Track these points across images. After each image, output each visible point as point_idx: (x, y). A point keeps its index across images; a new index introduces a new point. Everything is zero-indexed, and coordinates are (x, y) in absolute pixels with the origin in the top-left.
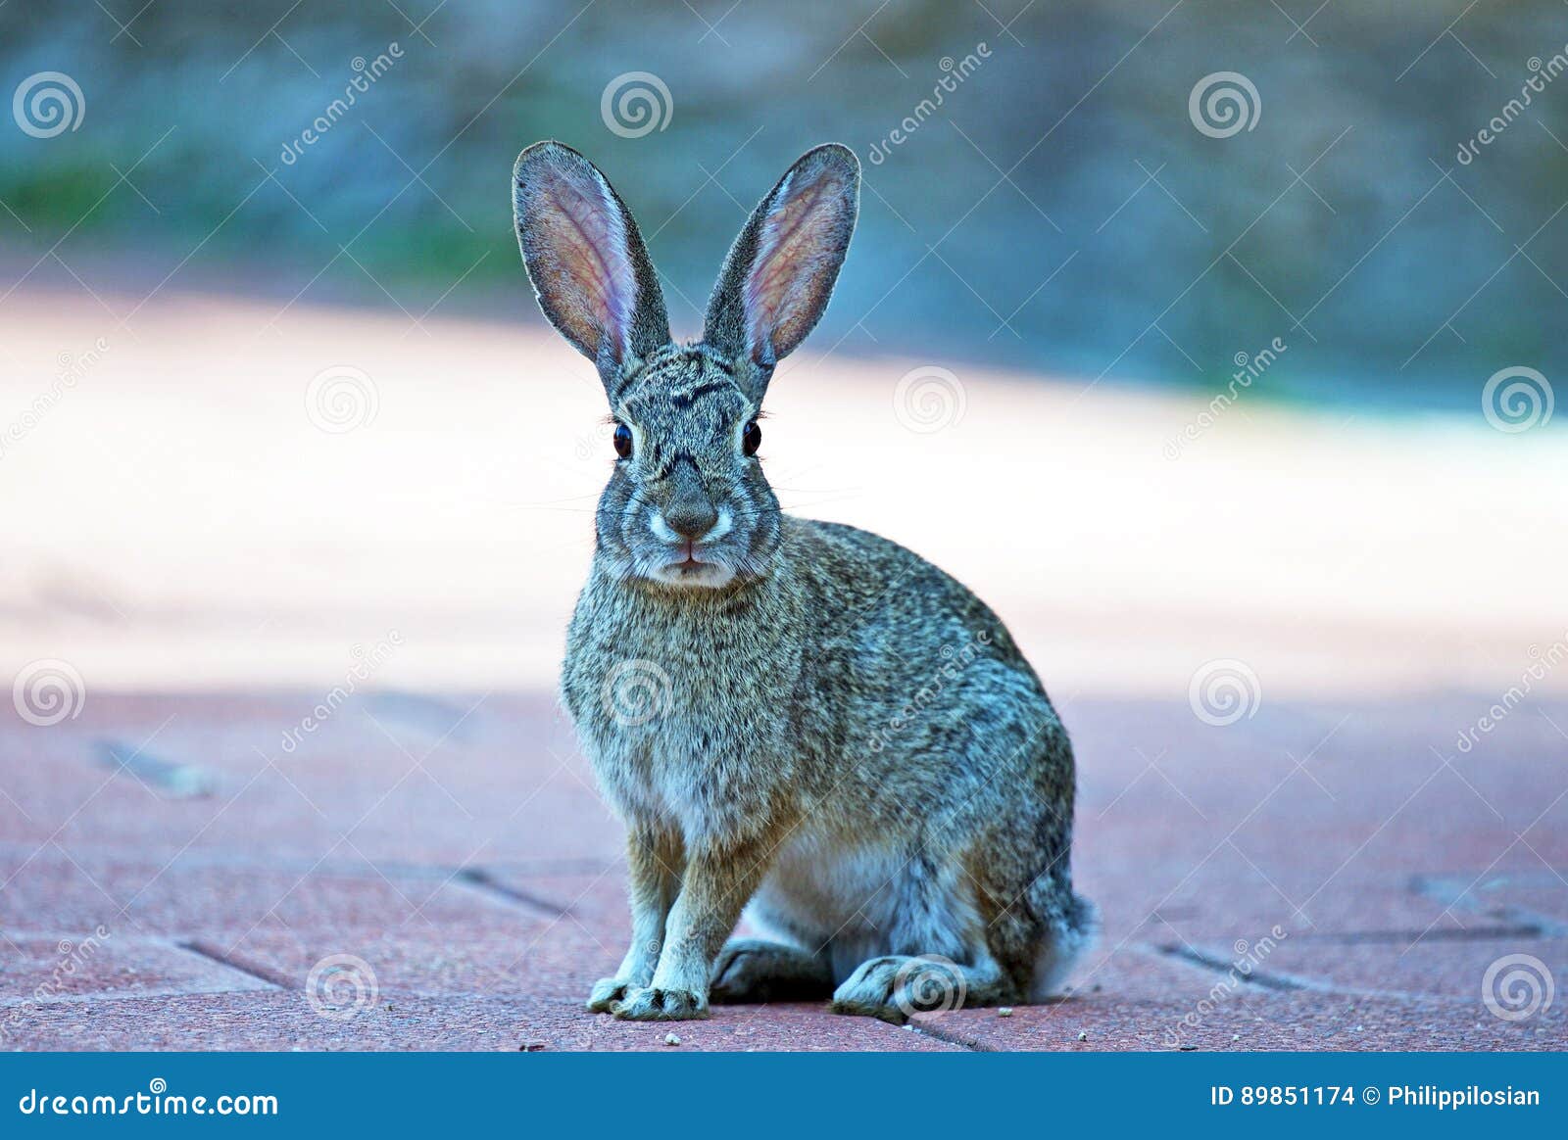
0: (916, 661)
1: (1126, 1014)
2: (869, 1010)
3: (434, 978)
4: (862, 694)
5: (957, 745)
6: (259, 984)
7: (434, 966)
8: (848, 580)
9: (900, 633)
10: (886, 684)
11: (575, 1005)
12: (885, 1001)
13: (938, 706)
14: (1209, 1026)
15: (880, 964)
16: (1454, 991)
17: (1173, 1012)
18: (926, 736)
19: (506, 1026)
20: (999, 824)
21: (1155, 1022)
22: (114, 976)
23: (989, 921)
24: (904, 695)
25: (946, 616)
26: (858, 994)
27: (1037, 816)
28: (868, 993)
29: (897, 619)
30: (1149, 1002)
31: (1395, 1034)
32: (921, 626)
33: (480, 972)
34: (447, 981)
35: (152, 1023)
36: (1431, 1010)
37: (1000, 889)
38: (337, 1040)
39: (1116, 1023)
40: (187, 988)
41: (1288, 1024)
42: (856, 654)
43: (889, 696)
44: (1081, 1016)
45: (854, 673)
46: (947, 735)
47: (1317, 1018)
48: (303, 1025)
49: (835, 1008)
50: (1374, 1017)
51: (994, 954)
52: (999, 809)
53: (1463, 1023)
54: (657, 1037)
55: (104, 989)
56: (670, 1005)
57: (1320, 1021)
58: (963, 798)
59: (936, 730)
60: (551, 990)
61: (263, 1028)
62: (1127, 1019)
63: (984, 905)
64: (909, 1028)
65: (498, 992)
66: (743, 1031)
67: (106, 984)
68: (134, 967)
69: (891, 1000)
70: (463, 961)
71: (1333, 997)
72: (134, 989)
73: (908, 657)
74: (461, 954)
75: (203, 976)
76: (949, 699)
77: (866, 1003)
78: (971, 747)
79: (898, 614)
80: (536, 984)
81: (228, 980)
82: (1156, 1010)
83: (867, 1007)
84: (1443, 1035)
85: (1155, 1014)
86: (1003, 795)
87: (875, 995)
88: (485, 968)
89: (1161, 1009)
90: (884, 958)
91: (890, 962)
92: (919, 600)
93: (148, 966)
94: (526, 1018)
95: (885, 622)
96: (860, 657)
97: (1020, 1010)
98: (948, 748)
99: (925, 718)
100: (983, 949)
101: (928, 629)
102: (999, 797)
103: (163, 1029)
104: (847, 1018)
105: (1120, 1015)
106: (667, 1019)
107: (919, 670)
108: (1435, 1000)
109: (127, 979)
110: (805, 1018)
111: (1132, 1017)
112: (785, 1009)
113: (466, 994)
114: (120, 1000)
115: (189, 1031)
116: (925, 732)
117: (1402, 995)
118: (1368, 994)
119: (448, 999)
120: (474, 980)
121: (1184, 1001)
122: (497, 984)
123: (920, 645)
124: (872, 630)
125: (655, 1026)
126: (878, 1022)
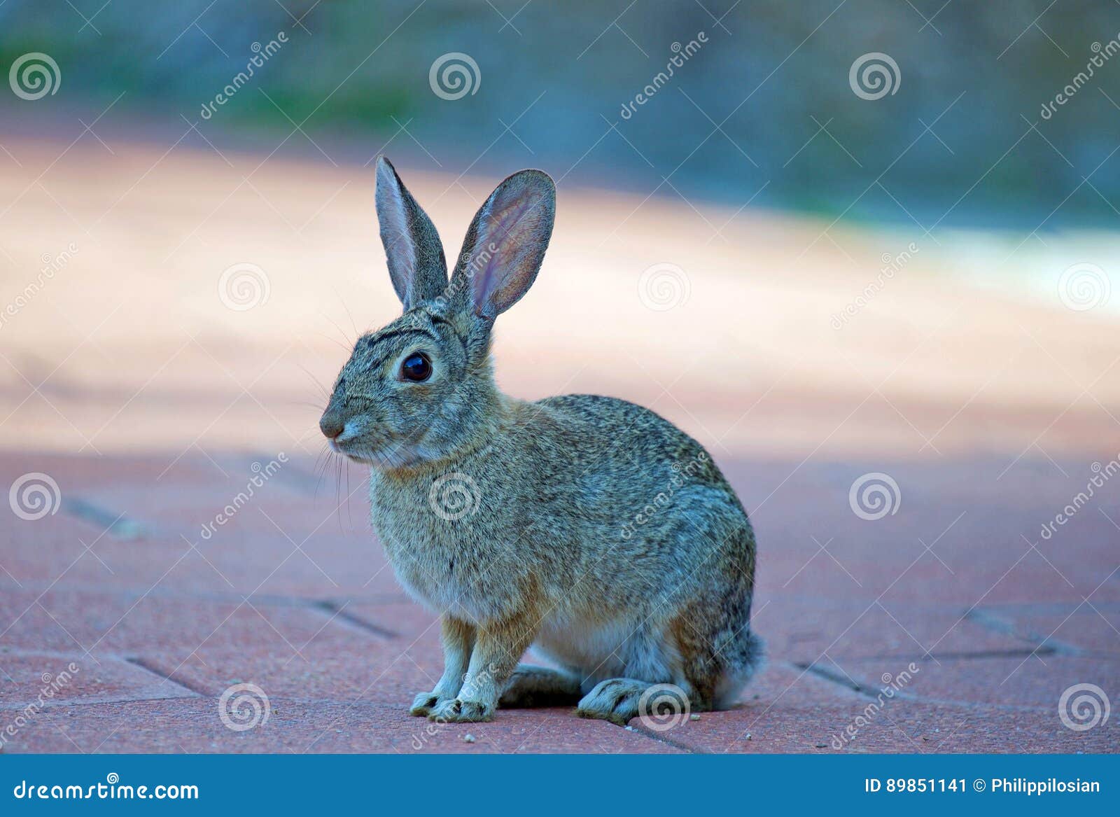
0: (632, 496)
1: (778, 718)
2: (602, 716)
3: (304, 688)
4: (589, 520)
5: (667, 550)
6: (186, 692)
7: (304, 678)
8: (574, 444)
9: (619, 478)
10: (609, 513)
11: (402, 709)
12: (613, 710)
13: (651, 525)
14: (835, 729)
15: (611, 684)
16: (999, 701)
17: (810, 717)
18: (644, 546)
19: (356, 727)
20: (696, 599)
21: (797, 725)
22: (87, 685)
23: (686, 657)
24: (624, 519)
25: (660, 460)
26: (595, 704)
27: (723, 591)
28: (602, 704)
29: (617, 468)
30: (793, 709)
31: (961, 735)
32: (637, 471)
33: (336, 683)
34: (314, 690)
35: (115, 724)
36: (985, 716)
37: (693, 638)
38: (242, 738)
39: (770, 726)
40: (137, 696)
41: (888, 726)
42: (582, 495)
43: (612, 522)
44: (747, 720)
45: (580, 507)
46: (659, 544)
47: (908, 722)
48: (217, 725)
49: (579, 713)
50: (947, 722)
51: (687, 678)
52: (697, 589)
53: (1008, 726)
54: (459, 736)
55: (80, 695)
56: (465, 711)
57: (909, 724)
58: (672, 583)
59: (650, 541)
60: (384, 697)
61: (190, 728)
62: (778, 722)
63: (682, 646)
64: (629, 728)
65: (349, 699)
66: (517, 731)
67: (82, 691)
68: (100, 678)
69: (617, 710)
70: (323, 673)
71: (917, 705)
72: (101, 696)
73: (627, 493)
74: (322, 669)
75: (148, 686)
76: (659, 520)
77: (601, 711)
78: (678, 551)
79: (619, 464)
80: (374, 693)
81: (164, 688)
82: (798, 715)
83: (601, 714)
84: (994, 736)
85: (797, 719)
86: (699, 580)
87: (607, 705)
88: (338, 680)
89: (801, 714)
90: (614, 680)
91: (617, 683)
92: (638, 453)
93: (109, 677)
94: (369, 720)
95: (607, 471)
96: (585, 497)
97: (705, 715)
98: (661, 553)
99: (642, 533)
100: (681, 674)
101: (643, 473)
102: (696, 581)
103: (123, 729)
104: (588, 720)
105: (773, 719)
106: (465, 721)
107: (635, 502)
108: (987, 708)
109: (95, 687)
110: (559, 721)
111: (782, 721)
112: (544, 713)
113: (327, 700)
114: (92, 704)
115: (140, 730)
116: (643, 543)
117: (964, 704)
118: (941, 704)
119: (315, 705)
120: (332, 691)
121: (817, 709)
122: (349, 691)
123: (636, 484)
124: (596, 478)
125: (456, 727)
126: (609, 724)
